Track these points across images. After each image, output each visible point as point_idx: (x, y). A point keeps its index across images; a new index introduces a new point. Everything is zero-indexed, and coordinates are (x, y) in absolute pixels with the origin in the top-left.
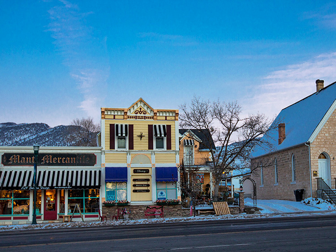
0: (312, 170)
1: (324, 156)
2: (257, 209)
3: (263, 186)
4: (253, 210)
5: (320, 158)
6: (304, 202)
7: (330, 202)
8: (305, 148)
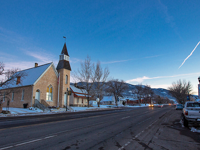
0: (33, 96)
1: (38, 91)
2: (9, 112)
3: (4, 101)
4: (7, 112)
5: (36, 91)
6: (29, 109)
7: (40, 109)
8: (31, 87)
